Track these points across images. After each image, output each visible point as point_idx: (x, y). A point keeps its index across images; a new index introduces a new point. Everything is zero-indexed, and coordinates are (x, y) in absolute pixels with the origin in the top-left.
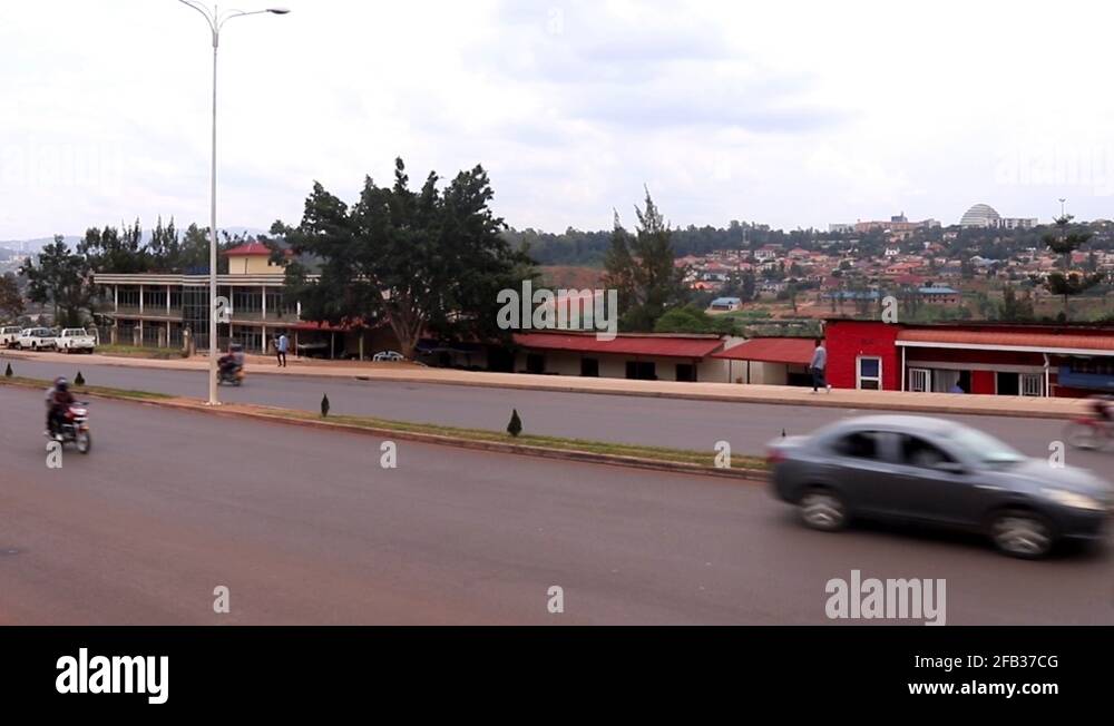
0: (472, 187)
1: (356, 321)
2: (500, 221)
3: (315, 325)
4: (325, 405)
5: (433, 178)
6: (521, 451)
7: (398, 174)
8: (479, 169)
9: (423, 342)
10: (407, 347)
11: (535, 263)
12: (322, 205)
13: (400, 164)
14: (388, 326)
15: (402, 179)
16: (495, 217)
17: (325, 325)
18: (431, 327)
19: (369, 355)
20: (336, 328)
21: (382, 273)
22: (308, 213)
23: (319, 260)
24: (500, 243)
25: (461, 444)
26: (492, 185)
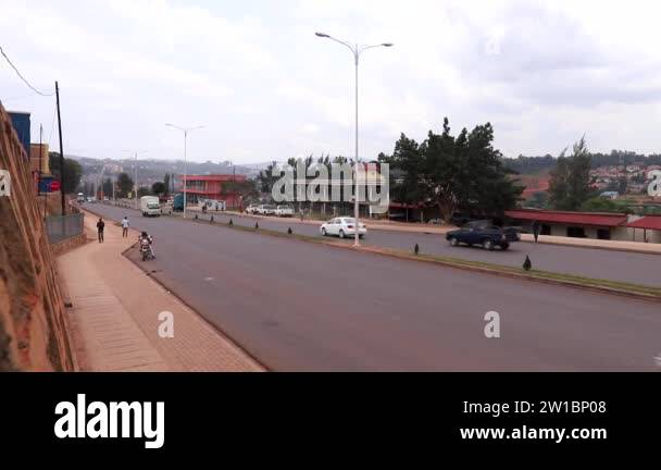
0: (484, 134)
1: (420, 203)
2: (497, 152)
3: (399, 205)
4: (417, 249)
5: (464, 131)
6: (530, 279)
7: (445, 126)
8: (488, 125)
9: (455, 214)
10: (447, 217)
11: (517, 173)
12: (405, 145)
13: (446, 121)
14: (437, 206)
15: (447, 130)
16: (494, 150)
17: (405, 205)
18: (459, 206)
19: (427, 221)
20: (411, 206)
21: (434, 179)
22: (397, 148)
23: (402, 172)
24: (498, 163)
25: (496, 274)
26: (493, 134)
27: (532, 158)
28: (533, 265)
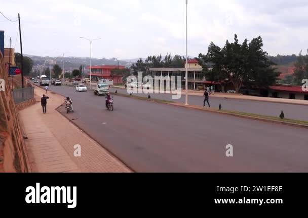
0: (257, 43)
1: (222, 81)
2: (265, 52)
3: (210, 82)
4: (220, 107)
5: (246, 41)
6: (283, 123)
7: (235, 39)
8: (260, 37)
9: (242, 88)
10: (237, 89)
11: (276, 65)
12: (213, 48)
13: (236, 36)
14: (231, 83)
15: (237, 41)
16: (264, 51)
17: (213, 82)
18: (244, 83)
19: (226, 91)
20: (216, 83)
21: (230, 68)
22: (209, 51)
23: (212, 64)
24: (265, 59)
25: (264, 120)
26: (263, 42)
27: (284, 56)
28: (285, 116)
